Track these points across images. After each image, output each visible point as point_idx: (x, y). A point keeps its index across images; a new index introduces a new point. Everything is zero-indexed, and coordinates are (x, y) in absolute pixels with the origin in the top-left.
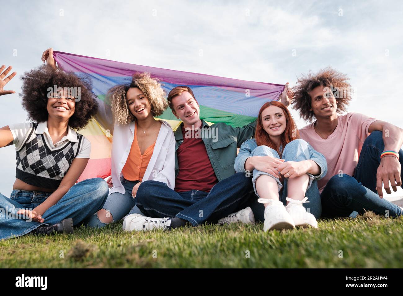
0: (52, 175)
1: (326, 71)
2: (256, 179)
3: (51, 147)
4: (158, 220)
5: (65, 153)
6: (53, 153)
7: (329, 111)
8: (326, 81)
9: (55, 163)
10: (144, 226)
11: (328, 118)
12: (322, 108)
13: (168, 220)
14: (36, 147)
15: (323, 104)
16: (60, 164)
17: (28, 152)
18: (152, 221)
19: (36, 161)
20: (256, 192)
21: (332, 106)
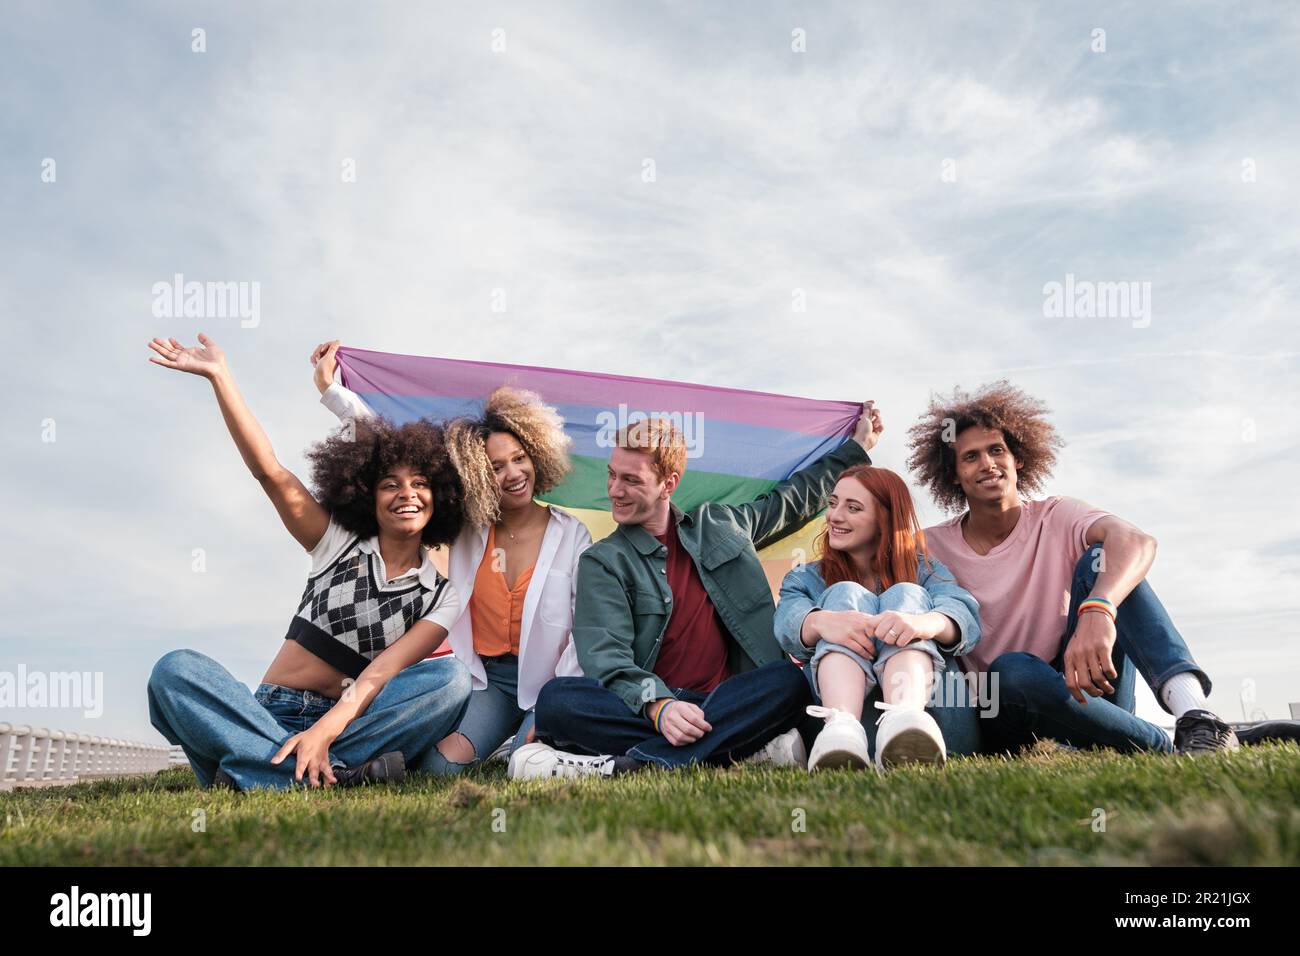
0: (364, 647)
1: (995, 389)
2: (820, 660)
3: (382, 582)
4: (586, 760)
5: (404, 603)
6: (381, 597)
7: (995, 488)
8: (990, 416)
9: (377, 619)
10: (554, 773)
11: (996, 503)
12: (979, 479)
13: (607, 761)
14: (352, 575)
15: (981, 469)
16: (387, 624)
17: (335, 582)
18: (571, 763)
19: (342, 605)
20: (818, 687)
21: (1003, 476)
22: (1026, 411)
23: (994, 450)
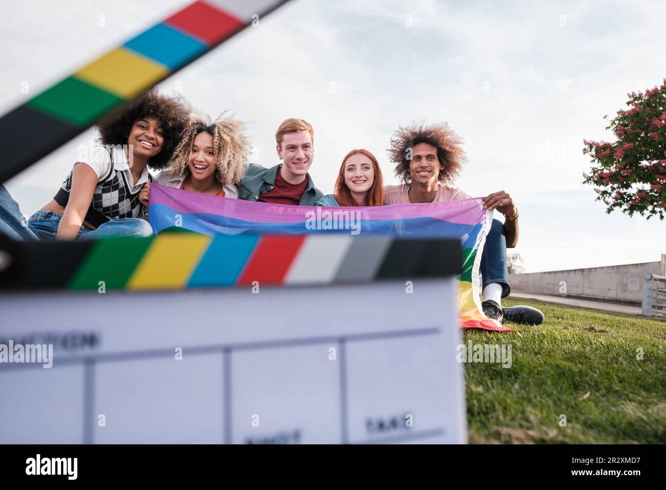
3: (131, 188)
7: (426, 177)
12: (418, 171)
14: (116, 188)
21: (431, 172)
22: (452, 141)
23: (429, 157)
